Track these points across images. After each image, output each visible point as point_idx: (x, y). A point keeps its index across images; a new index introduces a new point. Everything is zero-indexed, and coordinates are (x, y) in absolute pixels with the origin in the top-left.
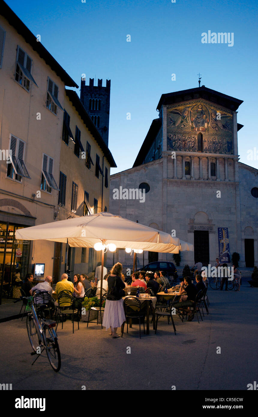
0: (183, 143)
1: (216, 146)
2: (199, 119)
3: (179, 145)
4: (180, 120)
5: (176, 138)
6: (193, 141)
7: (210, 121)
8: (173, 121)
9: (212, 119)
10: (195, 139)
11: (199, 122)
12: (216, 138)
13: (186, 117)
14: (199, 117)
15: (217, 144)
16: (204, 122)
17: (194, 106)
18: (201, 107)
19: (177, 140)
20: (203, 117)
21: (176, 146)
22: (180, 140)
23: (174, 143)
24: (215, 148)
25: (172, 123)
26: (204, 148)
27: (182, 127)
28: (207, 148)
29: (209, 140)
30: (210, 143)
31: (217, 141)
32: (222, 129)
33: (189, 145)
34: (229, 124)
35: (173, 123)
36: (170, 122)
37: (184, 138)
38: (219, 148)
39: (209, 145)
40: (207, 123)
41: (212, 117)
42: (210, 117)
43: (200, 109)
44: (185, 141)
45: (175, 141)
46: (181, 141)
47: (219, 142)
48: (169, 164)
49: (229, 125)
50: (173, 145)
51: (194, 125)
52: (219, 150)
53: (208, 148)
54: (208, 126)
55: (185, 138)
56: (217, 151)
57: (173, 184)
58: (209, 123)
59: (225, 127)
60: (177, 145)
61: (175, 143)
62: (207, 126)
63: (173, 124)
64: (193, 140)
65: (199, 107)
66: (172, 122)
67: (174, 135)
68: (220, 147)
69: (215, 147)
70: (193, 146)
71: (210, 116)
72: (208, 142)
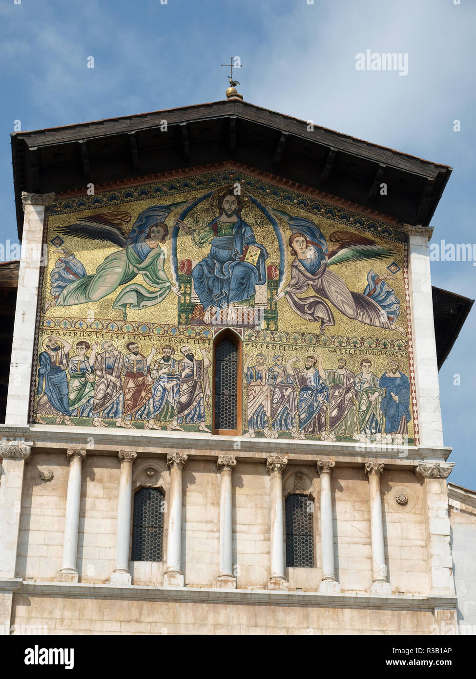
0: (131, 385)
1: (320, 399)
2: (222, 263)
3: (106, 396)
4: (120, 270)
5: (93, 361)
6: (189, 376)
7: (281, 273)
8: (75, 274)
9: (298, 263)
10: (200, 363)
11: (222, 281)
12: (320, 360)
13: (151, 254)
14: (224, 254)
15: (321, 392)
16: (253, 280)
17: (196, 204)
18: (234, 207)
19: (93, 372)
20: (244, 253)
21: (84, 400)
22: (110, 370)
23: (76, 383)
24: (311, 414)
25: (73, 281)
26: (250, 413)
27: (125, 305)
28: (268, 409)
29: (276, 369)
30: (283, 387)
31: (322, 374)
32: (350, 312)
33: (162, 398)
34: (386, 288)
35: (75, 285)
36: (61, 278)
37: (133, 357)
38: (335, 413)
39: (277, 396)
40: (265, 287)
41: (295, 253)
42: (282, 255)
43: (229, 216)
44: (142, 375)
45: (84, 375)
46: (119, 377)
47: (334, 381)
49: (389, 293)
50: (73, 396)
51: (194, 294)
52: (334, 421)
53: (274, 412)
54: (271, 300)
55: (138, 357)
56: (321, 426)
58: (277, 286)
59: (369, 304)
60: (93, 393)
61: (84, 385)
62: (265, 301)
63: (78, 288)
64: (187, 371)
65: (226, 206)
66: (71, 277)
67: (80, 343)
68: (341, 407)
69: (311, 406)
70: (184, 399)
71: (281, 251)
72: (275, 378)
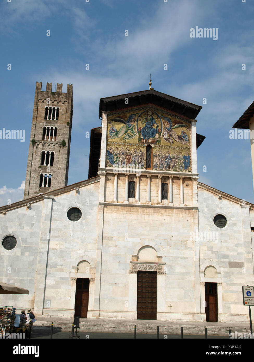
0: (128, 158)
1: (170, 161)
2: (148, 128)
3: (122, 161)
4: (124, 130)
5: (119, 152)
6: (141, 156)
7: (162, 131)
8: (115, 131)
9: (165, 128)
10: (143, 153)
11: (148, 133)
12: (170, 152)
13: (132, 126)
14: (148, 126)
15: (170, 160)
16: (155, 132)
17: (142, 114)
18: (151, 114)
19: (119, 155)
20: (153, 126)
21: (117, 161)
22: (123, 154)
23: (115, 157)
24: (168, 165)
25: (114, 133)
26: (154, 164)
27: (126, 139)
28: (158, 164)
29: (160, 154)
30: (161, 158)
31: (170, 155)
32: (177, 140)
33: (135, 161)
34: (186, 134)
35: (114, 134)
36: (111, 132)
37: (128, 151)
38: (173, 165)
39: (160, 161)
40: (158, 134)
41: (165, 126)
42: (162, 126)
43: (150, 116)
44: (130, 155)
45: (117, 156)
46: (125, 156)
47: (173, 157)
48: (109, 184)
49: (186, 136)
50: (115, 160)
51: (142, 136)
52: (173, 166)
53: (159, 165)
54: (159, 137)
55: (129, 151)
56: (170, 168)
57: (112, 209)
58: (161, 134)
59: (182, 138)
60: (119, 160)
61: (117, 158)
62: (158, 138)
63: (115, 135)
64: (140, 154)
65: (149, 114)
66: (114, 132)
67: (116, 148)
68: (174, 163)
69: (168, 163)
70: (139, 161)
71: (162, 125)
72: (160, 156)
